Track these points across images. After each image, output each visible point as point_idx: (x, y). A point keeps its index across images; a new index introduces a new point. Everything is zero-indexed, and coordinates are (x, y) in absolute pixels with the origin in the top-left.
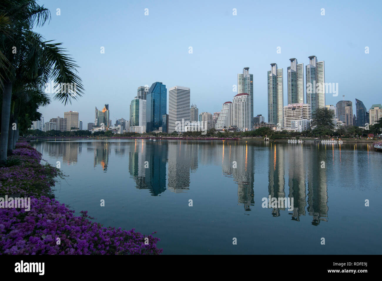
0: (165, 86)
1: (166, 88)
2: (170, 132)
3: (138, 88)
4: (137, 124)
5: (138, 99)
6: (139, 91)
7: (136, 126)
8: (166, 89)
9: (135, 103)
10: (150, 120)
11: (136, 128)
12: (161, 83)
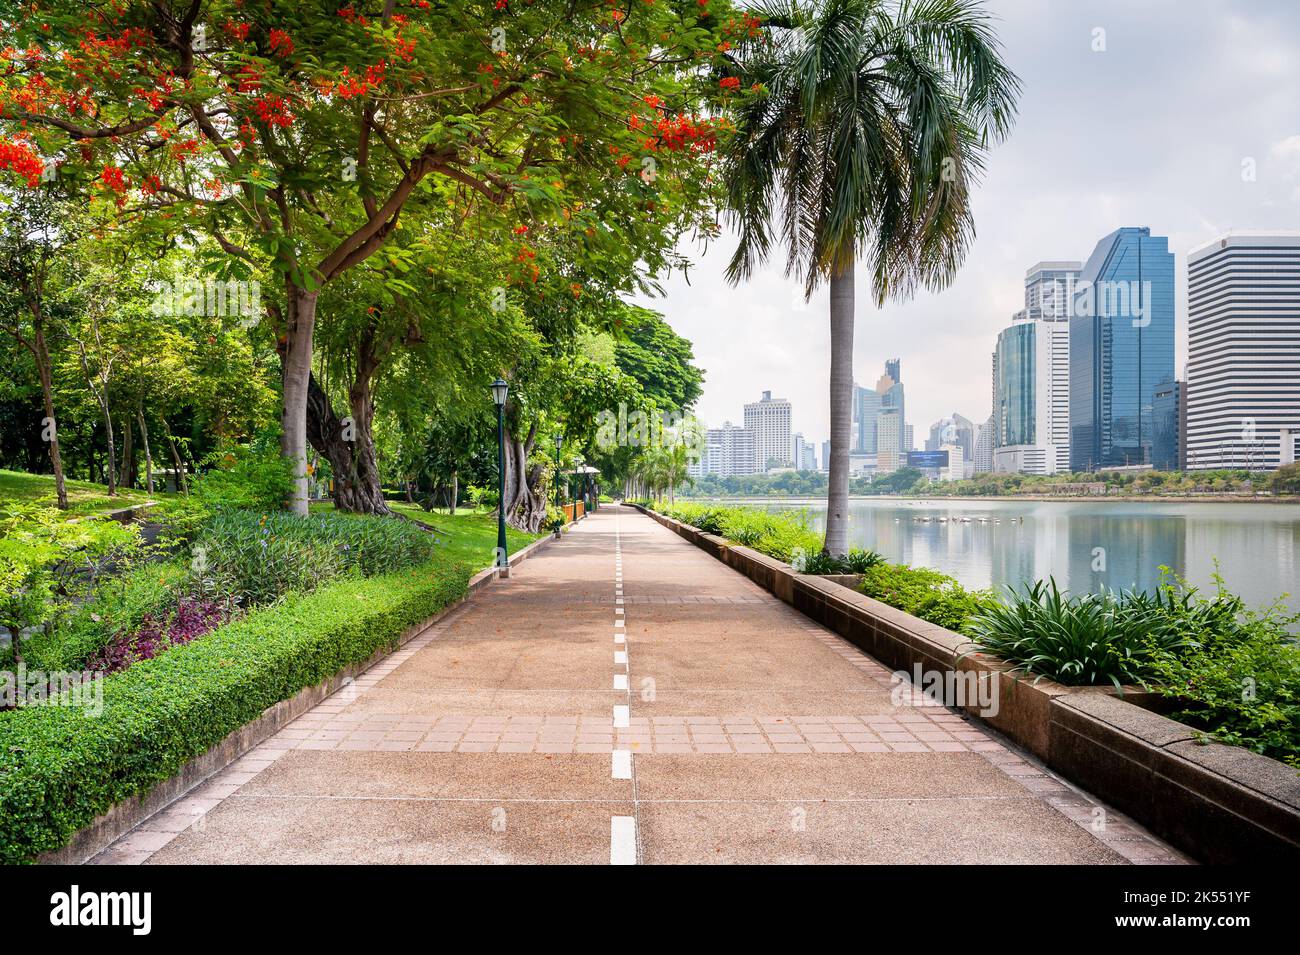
0: (1164, 241)
1: (1170, 251)
2: (1197, 466)
3: (1029, 271)
4: (1028, 437)
5: (1028, 321)
6: (1035, 287)
7: (1020, 447)
8: (1172, 256)
9: (1015, 341)
10: (1091, 415)
11: (1020, 457)
12: (1146, 231)
